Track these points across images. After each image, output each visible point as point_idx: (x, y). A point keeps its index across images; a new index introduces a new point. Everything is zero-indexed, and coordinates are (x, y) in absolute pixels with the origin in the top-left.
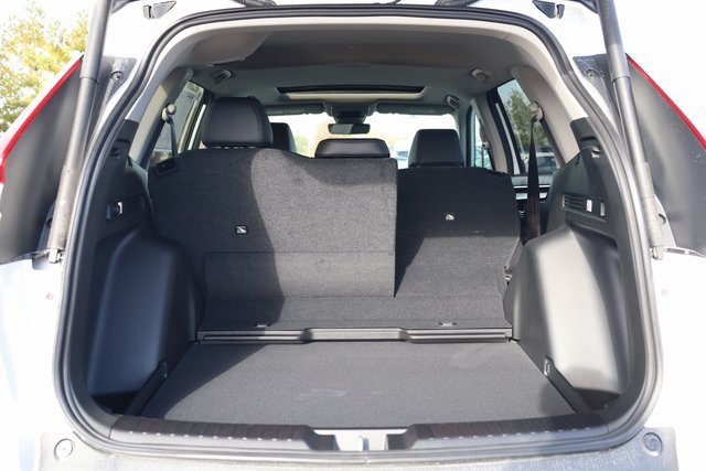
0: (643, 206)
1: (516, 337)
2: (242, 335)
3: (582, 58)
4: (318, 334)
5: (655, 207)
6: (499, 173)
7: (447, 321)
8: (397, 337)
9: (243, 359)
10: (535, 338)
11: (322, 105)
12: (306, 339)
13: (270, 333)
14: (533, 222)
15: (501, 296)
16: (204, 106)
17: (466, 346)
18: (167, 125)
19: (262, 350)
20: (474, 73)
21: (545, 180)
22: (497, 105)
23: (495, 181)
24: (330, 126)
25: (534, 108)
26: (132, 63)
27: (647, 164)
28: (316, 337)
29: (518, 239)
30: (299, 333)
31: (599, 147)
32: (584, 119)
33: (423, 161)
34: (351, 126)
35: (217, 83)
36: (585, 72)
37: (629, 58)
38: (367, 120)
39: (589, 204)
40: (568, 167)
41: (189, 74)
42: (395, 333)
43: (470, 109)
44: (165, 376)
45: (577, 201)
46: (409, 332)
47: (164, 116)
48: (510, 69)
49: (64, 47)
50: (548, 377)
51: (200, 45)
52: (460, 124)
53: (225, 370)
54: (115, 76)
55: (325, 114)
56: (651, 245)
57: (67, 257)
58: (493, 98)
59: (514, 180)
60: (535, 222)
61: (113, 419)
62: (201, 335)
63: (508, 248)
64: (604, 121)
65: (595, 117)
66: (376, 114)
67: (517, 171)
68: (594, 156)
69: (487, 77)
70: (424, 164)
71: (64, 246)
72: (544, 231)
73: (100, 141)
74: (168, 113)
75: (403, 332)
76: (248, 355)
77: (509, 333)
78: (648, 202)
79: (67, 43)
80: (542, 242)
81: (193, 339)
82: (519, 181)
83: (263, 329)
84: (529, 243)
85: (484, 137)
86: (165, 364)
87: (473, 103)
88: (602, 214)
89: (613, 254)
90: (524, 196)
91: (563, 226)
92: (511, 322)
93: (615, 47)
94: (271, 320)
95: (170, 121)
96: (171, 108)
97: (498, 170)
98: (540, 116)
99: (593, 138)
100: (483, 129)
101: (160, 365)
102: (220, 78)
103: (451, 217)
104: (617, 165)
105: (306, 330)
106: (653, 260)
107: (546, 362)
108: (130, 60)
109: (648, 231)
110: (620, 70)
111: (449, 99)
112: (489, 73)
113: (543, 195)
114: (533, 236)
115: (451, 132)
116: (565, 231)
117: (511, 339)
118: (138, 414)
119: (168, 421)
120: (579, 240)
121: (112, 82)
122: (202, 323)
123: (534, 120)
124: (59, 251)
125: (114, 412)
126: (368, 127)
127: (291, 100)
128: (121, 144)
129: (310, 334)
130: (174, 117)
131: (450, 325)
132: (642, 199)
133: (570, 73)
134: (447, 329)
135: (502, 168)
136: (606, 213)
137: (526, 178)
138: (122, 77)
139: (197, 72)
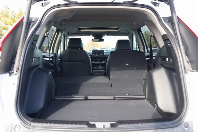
0: (183, 58)
1: (147, 98)
2: (68, 98)
3: (165, 17)
4: (90, 97)
5: (186, 59)
6: (141, 52)
7: (127, 94)
8: (112, 98)
9: (68, 104)
10: (152, 98)
11: (90, 33)
12: (86, 99)
13: (76, 97)
14: (151, 65)
15: (142, 87)
16: (57, 33)
17: (132, 101)
18: (46, 38)
19: (74, 102)
20: (134, 23)
21: (155, 54)
22: (140, 33)
23: (140, 54)
24: (93, 39)
25: (151, 33)
26: (38, 19)
27: (183, 47)
28: (89, 98)
29: (147, 71)
30: (84, 97)
31: (170, 42)
32: (165, 34)
33: (119, 49)
34: (98, 39)
35: (61, 26)
36: (166, 21)
37: (178, 17)
38: (103, 38)
39: (167, 59)
40: (161, 49)
41: (53, 23)
42: (112, 97)
43: (133, 34)
44: (46, 109)
45: (164, 59)
46: (116, 97)
47: (46, 35)
48: (144, 22)
49: (15, 18)
50: (156, 109)
51: (56, 14)
52: (130, 38)
53: (63, 107)
54: (33, 23)
55: (91, 36)
56: (185, 70)
57: (19, 73)
58: (139, 31)
59: (146, 54)
60: (152, 65)
61: (32, 119)
62: (56, 98)
63: (144, 73)
64: (171, 35)
65: (168, 34)
66: (106, 36)
67: (146, 51)
68: (168, 44)
69: (138, 24)
70: (120, 49)
71: (18, 70)
72: (154, 68)
73: (29, 40)
74: (47, 34)
75: (114, 97)
76: (69, 103)
77: (144, 97)
78: (184, 57)
79: (16, 17)
80: (154, 70)
81: (53, 99)
82: (147, 54)
83: (74, 96)
84: (150, 71)
85: (137, 42)
86: (46, 105)
87: (134, 32)
88: (171, 61)
89: (174, 74)
90: (149, 59)
91: (160, 66)
92: (145, 94)
93: (174, 14)
94: (76, 94)
95: (47, 36)
96: (48, 33)
97: (141, 51)
98: (153, 35)
99: (168, 40)
100: (136, 40)
101: (44, 105)
102: (61, 25)
103: (127, 64)
104: (175, 47)
105: (86, 96)
106: (185, 74)
107: (155, 105)
108: (37, 18)
109: (184, 66)
110: (176, 21)
111: (127, 31)
112: (138, 23)
113: (154, 58)
114: (151, 69)
115: (127, 40)
116: (160, 67)
117: (145, 99)
118: (39, 118)
119: (47, 120)
120: (164, 70)
121: (32, 24)
122: (56, 94)
123: (151, 36)
124: (17, 71)
125: (32, 117)
126: (103, 39)
127: (81, 32)
128: (34, 42)
129: (87, 97)
130: (48, 36)
131: (128, 95)
132: (182, 57)
133: (161, 22)
134: (127, 96)
135: (142, 50)
136: (172, 61)
137: (149, 53)
138: (35, 23)
139: (55, 23)
